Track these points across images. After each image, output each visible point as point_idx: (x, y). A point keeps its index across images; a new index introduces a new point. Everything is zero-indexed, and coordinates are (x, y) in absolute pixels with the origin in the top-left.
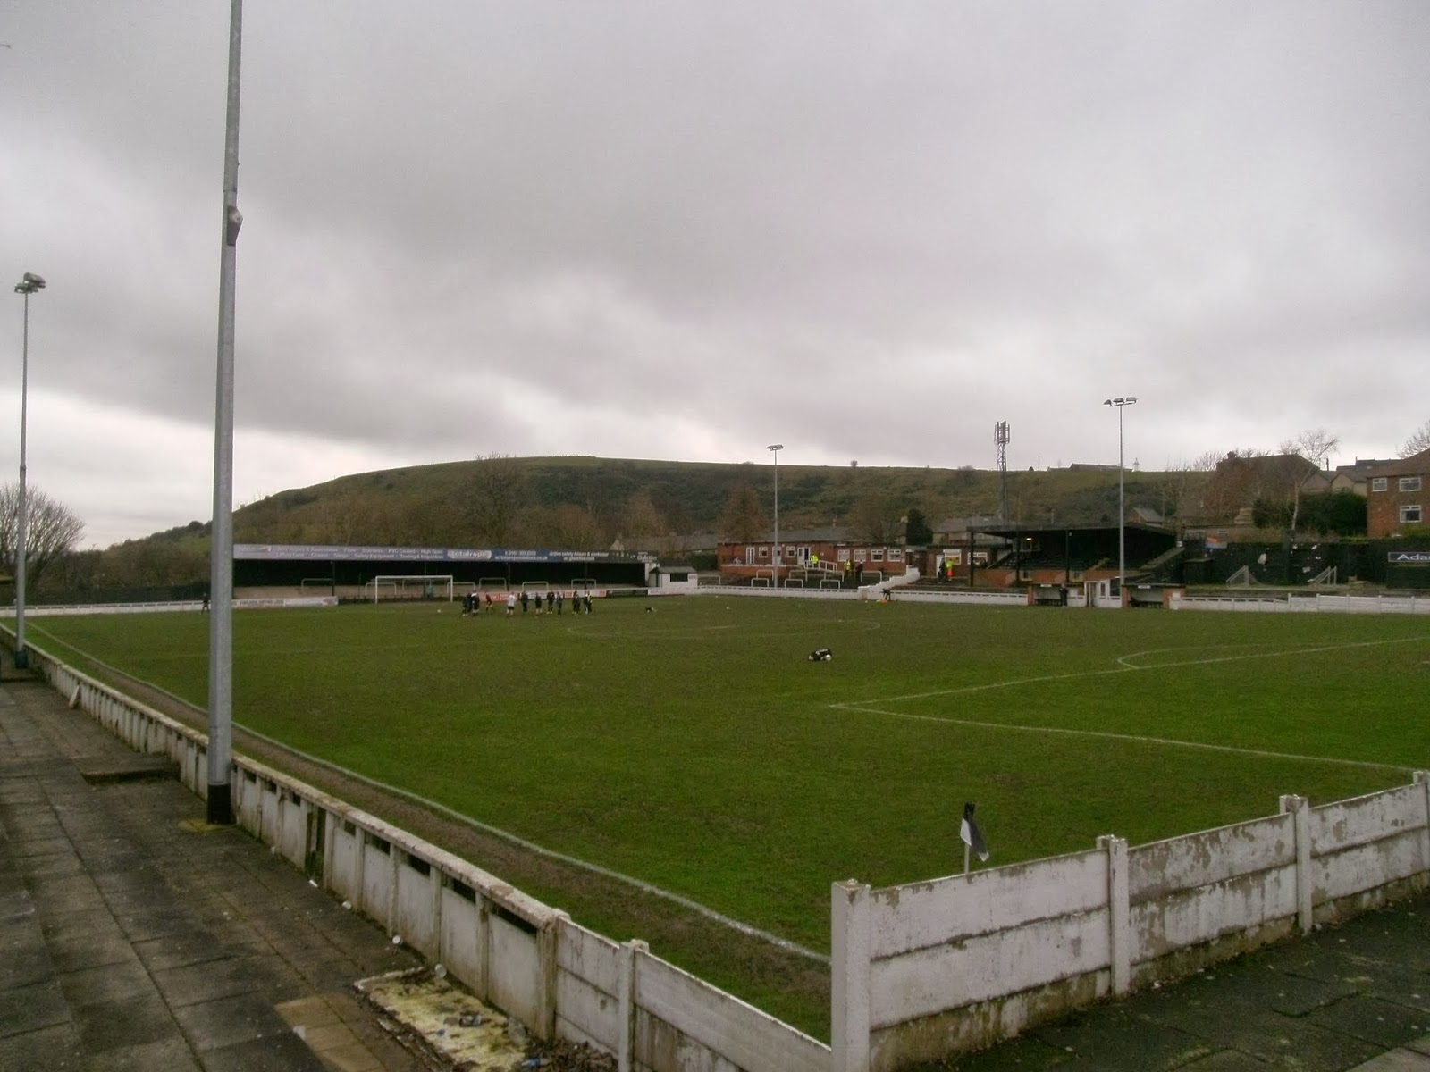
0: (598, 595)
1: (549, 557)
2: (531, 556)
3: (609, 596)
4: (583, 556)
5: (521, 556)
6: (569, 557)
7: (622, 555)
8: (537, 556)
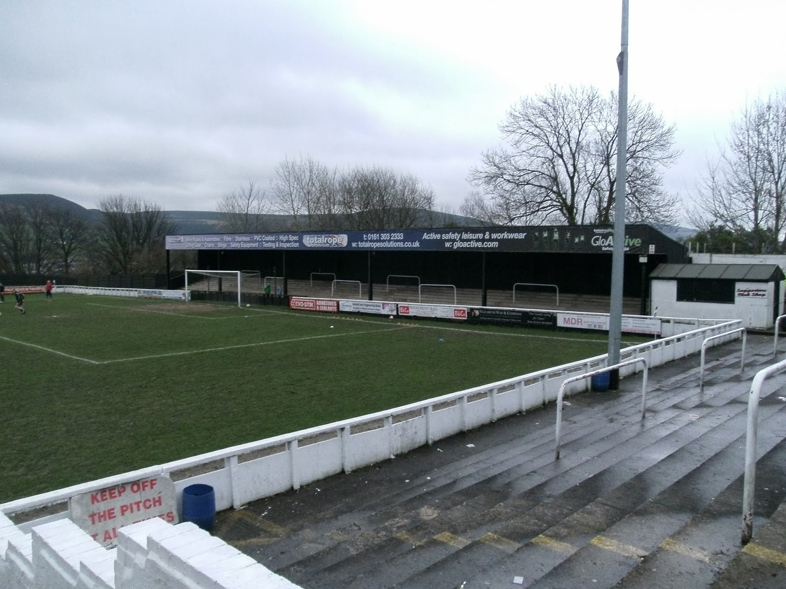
0: (451, 315)
1: (422, 242)
2: (397, 241)
3: (473, 320)
4: (477, 240)
5: (384, 241)
6: (454, 241)
7: (556, 236)
8: (404, 241)
